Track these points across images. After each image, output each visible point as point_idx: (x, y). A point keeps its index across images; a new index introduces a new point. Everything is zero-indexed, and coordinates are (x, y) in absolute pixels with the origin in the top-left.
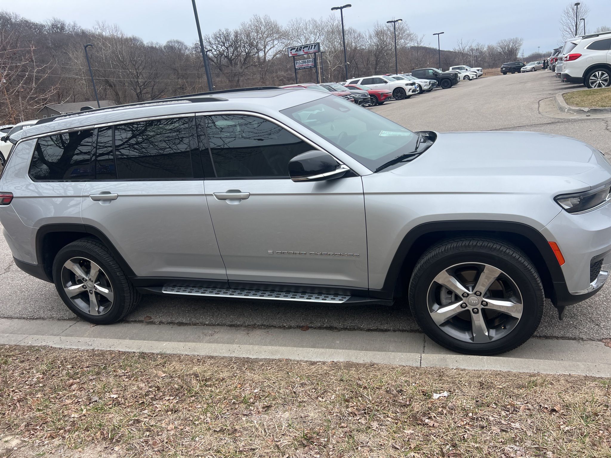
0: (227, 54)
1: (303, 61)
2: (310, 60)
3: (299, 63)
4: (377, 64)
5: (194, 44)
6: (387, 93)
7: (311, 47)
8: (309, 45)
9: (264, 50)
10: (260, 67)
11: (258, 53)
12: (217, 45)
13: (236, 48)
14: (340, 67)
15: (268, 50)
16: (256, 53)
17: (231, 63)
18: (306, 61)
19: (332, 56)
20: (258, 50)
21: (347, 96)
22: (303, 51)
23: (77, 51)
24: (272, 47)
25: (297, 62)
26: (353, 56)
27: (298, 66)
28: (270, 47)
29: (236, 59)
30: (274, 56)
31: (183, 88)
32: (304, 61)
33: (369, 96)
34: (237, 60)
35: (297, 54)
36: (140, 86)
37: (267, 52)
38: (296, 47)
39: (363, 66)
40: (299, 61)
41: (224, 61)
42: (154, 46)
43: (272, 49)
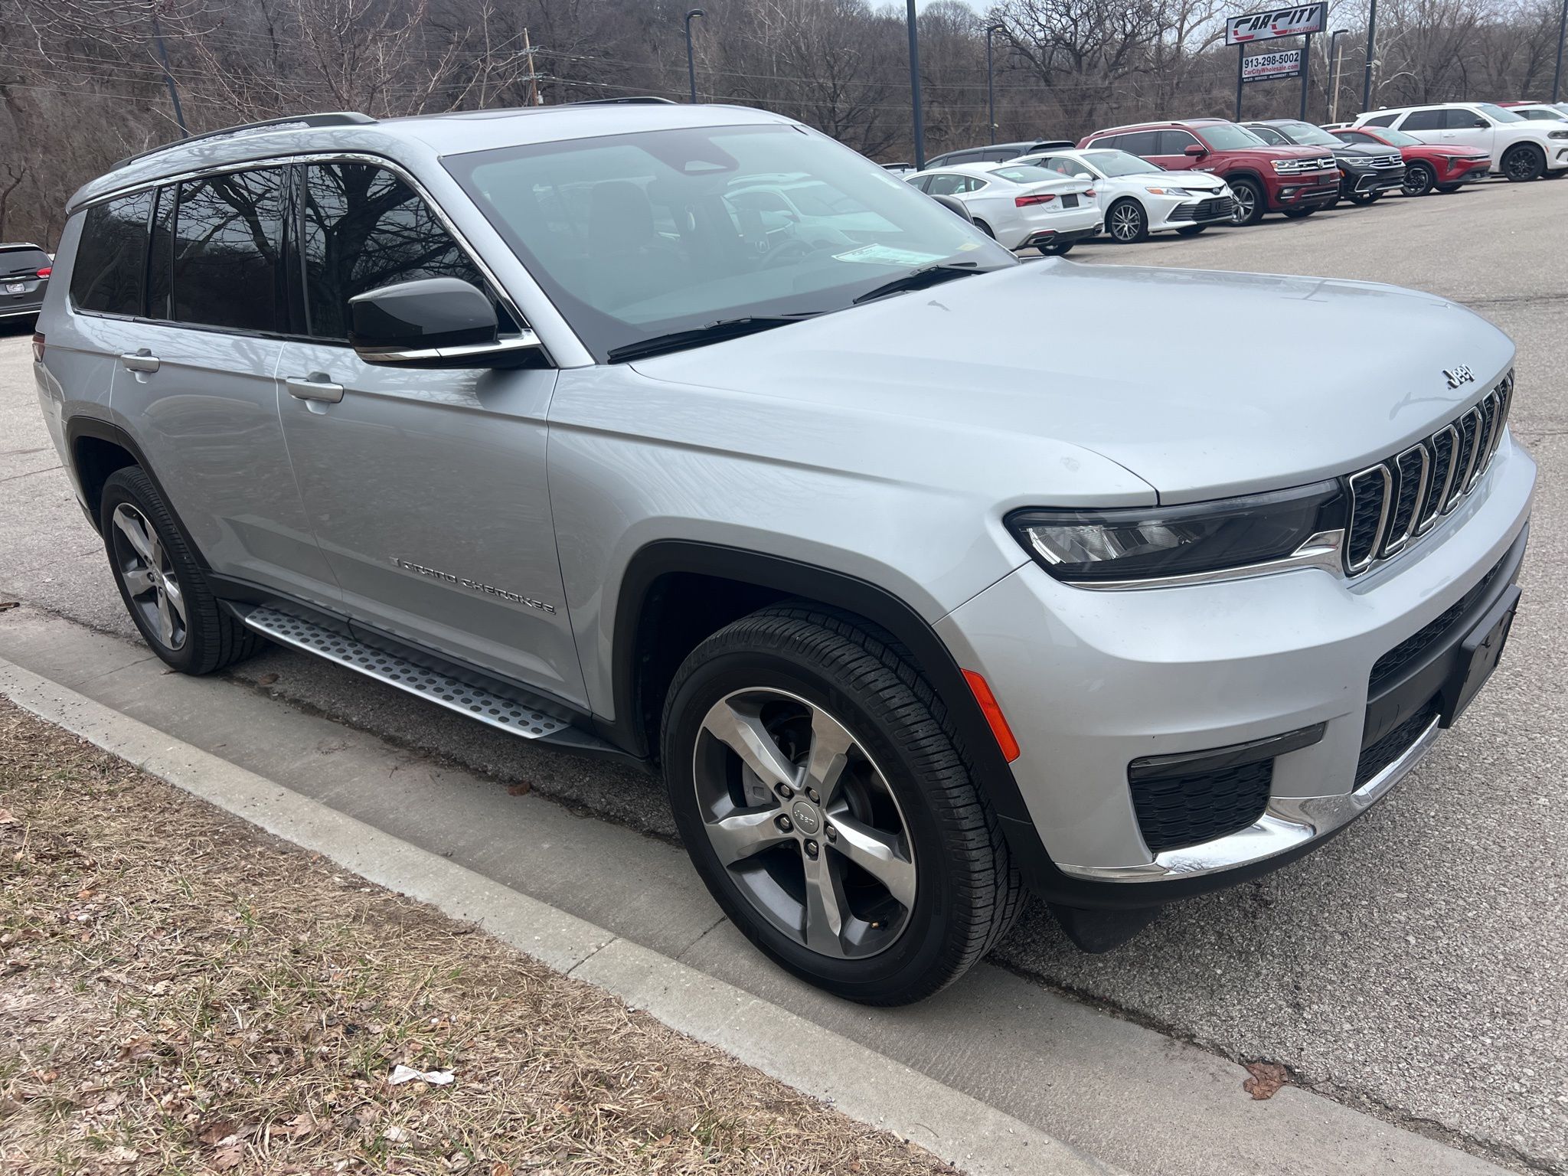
0: (1073, 38)
1: (1266, 56)
2: (1289, 53)
3: (1255, 63)
4: (1532, 73)
5: (990, 9)
6: (1472, 159)
7: (1298, 14)
8: (1294, 10)
9: (1178, 25)
10: (1158, 74)
11: (1160, 34)
12: (1049, 13)
13: (1100, 22)
14: (1407, 77)
15: (1192, 28)
16: (1155, 34)
17: (1079, 62)
18: (1278, 58)
19: (1386, 45)
20: (1163, 26)
21: (1315, 159)
22: (1274, 27)
23: (707, 30)
24: (1205, 18)
25: (1250, 59)
26: (1457, 46)
27: (1249, 73)
28: (1198, 18)
29: (1095, 53)
30: (1207, 43)
31: (940, 129)
32: (1271, 56)
33: (1403, 164)
34: (1097, 54)
35: (1252, 37)
36: (837, 120)
37: (1188, 32)
38: (1254, 17)
39: (1485, 76)
40: (1254, 58)
41: (1060, 57)
42: (894, 17)
43: (1203, 24)
